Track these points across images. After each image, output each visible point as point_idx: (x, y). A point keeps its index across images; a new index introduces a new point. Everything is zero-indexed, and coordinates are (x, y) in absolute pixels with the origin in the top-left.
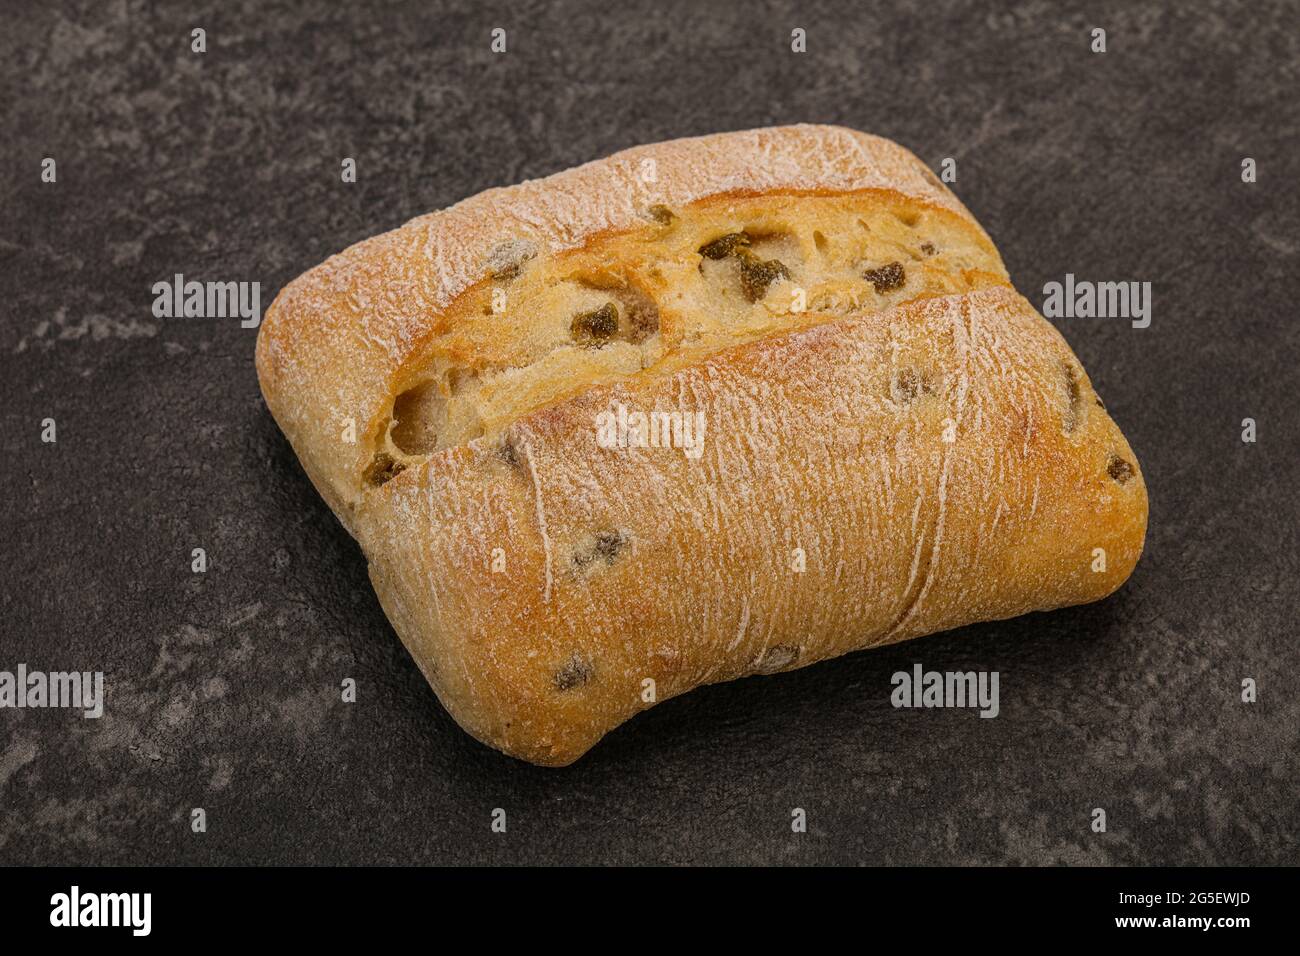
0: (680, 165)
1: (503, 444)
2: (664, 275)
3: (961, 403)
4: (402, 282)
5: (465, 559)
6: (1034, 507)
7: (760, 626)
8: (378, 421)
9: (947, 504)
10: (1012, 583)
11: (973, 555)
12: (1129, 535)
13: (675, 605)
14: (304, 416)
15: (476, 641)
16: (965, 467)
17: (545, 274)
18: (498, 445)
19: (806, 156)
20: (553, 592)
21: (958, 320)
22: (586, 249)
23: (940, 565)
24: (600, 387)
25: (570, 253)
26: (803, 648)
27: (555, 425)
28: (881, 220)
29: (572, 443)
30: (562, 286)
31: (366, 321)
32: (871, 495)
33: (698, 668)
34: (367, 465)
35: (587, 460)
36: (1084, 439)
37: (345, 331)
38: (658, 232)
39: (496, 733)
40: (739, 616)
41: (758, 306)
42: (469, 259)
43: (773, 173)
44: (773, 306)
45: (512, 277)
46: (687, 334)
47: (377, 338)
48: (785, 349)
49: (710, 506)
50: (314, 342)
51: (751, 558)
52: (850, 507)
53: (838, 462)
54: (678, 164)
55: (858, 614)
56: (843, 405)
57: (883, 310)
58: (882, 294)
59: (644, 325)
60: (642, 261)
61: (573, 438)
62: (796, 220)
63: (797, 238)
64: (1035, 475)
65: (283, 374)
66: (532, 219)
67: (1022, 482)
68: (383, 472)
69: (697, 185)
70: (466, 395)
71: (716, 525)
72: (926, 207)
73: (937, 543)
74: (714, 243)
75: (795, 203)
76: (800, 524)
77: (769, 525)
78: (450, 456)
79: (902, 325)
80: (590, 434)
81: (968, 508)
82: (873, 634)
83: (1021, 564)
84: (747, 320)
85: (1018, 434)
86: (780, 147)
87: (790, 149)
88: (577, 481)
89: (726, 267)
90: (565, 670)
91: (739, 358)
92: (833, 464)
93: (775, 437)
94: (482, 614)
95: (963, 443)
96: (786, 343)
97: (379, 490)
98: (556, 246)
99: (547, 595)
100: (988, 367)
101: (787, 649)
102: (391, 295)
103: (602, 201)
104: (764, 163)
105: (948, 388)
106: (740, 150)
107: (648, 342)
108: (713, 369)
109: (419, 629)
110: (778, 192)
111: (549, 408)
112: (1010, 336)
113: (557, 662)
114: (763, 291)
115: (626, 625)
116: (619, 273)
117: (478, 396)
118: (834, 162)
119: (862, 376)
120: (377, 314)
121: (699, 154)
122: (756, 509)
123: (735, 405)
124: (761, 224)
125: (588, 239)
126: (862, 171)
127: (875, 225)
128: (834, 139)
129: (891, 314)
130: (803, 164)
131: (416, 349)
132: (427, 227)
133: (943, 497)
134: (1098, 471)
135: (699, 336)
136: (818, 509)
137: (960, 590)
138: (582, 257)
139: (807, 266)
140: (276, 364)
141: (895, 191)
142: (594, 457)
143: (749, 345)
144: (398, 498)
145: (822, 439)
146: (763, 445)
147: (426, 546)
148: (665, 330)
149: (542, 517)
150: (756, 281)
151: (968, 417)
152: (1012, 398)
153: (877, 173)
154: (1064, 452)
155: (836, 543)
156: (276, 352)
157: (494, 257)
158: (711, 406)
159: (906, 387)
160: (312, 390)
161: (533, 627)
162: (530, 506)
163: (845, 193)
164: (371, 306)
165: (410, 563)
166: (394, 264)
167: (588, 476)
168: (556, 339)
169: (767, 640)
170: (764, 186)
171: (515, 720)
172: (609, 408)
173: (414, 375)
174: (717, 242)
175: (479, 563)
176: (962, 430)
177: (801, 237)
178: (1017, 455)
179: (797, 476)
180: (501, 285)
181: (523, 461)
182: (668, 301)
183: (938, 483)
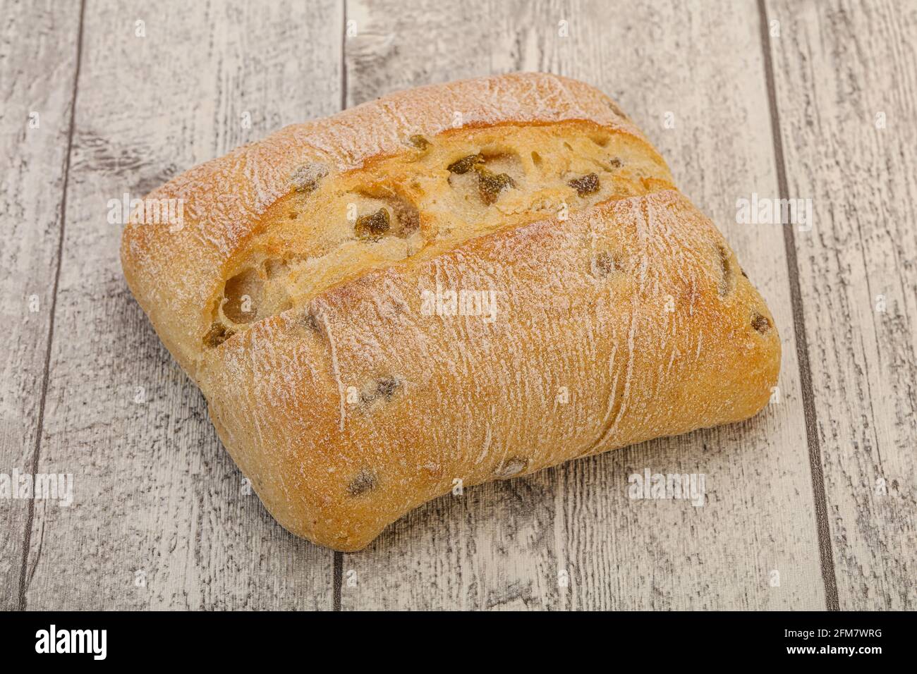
0: (432, 104)
1: (307, 314)
2: (422, 187)
3: (643, 276)
4: (228, 196)
5: (281, 400)
6: (698, 353)
7: (499, 445)
8: (213, 299)
9: (635, 351)
10: (683, 409)
11: (654, 389)
12: (768, 371)
13: (436, 430)
14: (158, 297)
15: (291, 461)
16: (648, 324)
17: (335, 188)
18: (303, 316)
19: (525, 95)
20: (346, 423)
21: (639, 215)
22: (364, 169)
23: (631, 397)
24: (377, 271)
25: (352, 172)
26: (531, 460)
27: (345, 299)
28: (581, 142)
29: (358, 313)
30: (347, 196)
31: (202, 225)
32: (579, 346)
33: (454, 476)
34: (206, 332)
35: (368, 325)
36: (734, 301)
37: (187, 233)
38: (417, 155)
39: (306, 529)
40: (484, 438)
41: (492, 208)
42: (278, 178)
43: (500, 109)
44: (503, 208)
45: (310, 191)
46: (440, 230)
47: (211, 238)
48: (513, 240)
49: (460, 357)
50: (164, 242)
51: (492, 394)
52: (564, 355)
53: (554, 322)
54: (431, 104)
55: (570, 435)
56: (556, 280)
57: (585, 208)
58: (583, 197)
59: (408, 224)
60: (406, 177)
61: (359, 308)
62: (519, 143)
63: (519, 157)
64: (698, 329)
65: (141, 265)
66: (323, 147)
67: (690, 334)
68: (218, 337)
69: (444, 119)
70: (278, 279)
71: (465, 371)
72: (613, 132)
73: (628, 380)
74: (459, 162)
75: (518, 131)
76: (527, 369)
77: (504, 370)
78: (268, 324)
79: (599, 220)
80: (371, 306)
81: (650, 354)
82: (582, 448)
83: (690, 394)
84: (484, 218)
85: (686, 299)
86: (504, 89)
87: (512, 90)
88: (362, 341)
89: (467, 179)
90: (356, 481)
91: (479, 246)
92: (550, 323)
93: (507, 305)
94: (293, 442)
95: (645, 306)
96: (514, 235)
97: (215, 350)
98: (342, 167)
99: (342, 425)
100: (662, 250)
101: (520, 461)
102: (220, 205)
103: (375, 132)
104: (493, 101)
105: (634, 266)
106: (476, 92)
107: (413, 236)
108: (460, 255)
109: (248, 453)
110: (504, 124)
111: (339, 287)
112: (678, 227)
113: (350, 475)
114: (495, 196)
115: (401, 446)
116: (389, 187)
117: (287, 279)
118: (545, 100)
119: (570, 258)
120: (210, 219)
121: (446, 96)
122: (495, 358)
123: (478, 281)
124: (492, 147)
125: (365, 161)
126: (566, 106)
127: (577, 146)
128: (545, 82)
129: (590, 211)
130: (523, 102)
131: (240, 246)
132: (246, 154)
133: (631, 347)
134: (745, 325)
135: (449, 231)
136: (540, 358)
137: (646, 415)
138: (361, 175)
139: (527, 178)
140: (135, 258)
141: (590, 120)
143: (486, 236)
144: (229, 355)
145: (541, 305)
146: (498, 311)
147: (251, 391)
148: (424, 228)
149: (336, 367)
150: (490, 189)
151: (649, 287)
152: (680, 273)
153: (577, 107)
154: (719, 311)
155: (554, 382)
156: (135, 249)
157: (296, 176)
158: (460, 283)
159: (603, 265)
160: (163, 277)
161: (332, 450)
162: (328, 360)
163: (554, 123)
164: (205, 214)
165: (240, 404)
166: (222, 183)
167: (370, 337)
168: (344, 236)
169: (504, 455)
170: (494, 119)
171: (320, 519)
172: (384, 285)
173: (239, 264)
174: (461, 161)
175: (290, 404)
176: (644, 296)
177: (522, 156)
178: (685, 314)
179: (524, 333)
180: (302, 196)
181: (322, 327)
182: (426, 206)
183: (628, 336)
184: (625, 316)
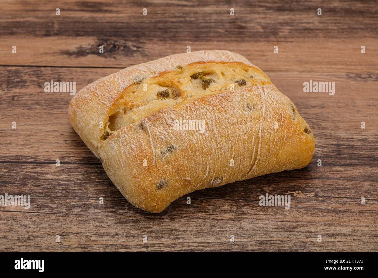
1: (140, 124)
2: (181, 82)
4: (109, 87)
5: (131, 155)
6: (285, 139)
7: (212, 171)
8: (105, 123)
9: (262, 137)
10: (280, 160)
11: (269, 152)
12: (310, 148)
13: (189, 165)
14: (83, 125)
15: (135, 177)
16: (266, 128)
17: (149, 83)
18: (138, 125)
19: (217, 55)
20: (155, 162)
21: (262, 91)
22: (160, 76)
23: (260, 155)
24: (166, 108)
25: (155, 77)
26: (224, 178)
27: (154, 118)
28: (238, 69)
29: (159, 123)
30: (153, 85)
31: (100, 97)
32: (241, 135)
33: (195, 184)
34: (102, 135)
35: (163, 127)
36: (297, 122)
37: (94, 101)
38: (179, 72)
39: (141, 203)
40: (206, 168)
41: (207, 89)
42: (128, 80)
43: (209, 58)
44: (211, 89)
45: (140, 84)
46: (188, 96)
47: (103, 102)
48: (216, 98)
49: (197, 138)
50: (85, 105)
51: (209, 152)
52: (235, 138)
53: (232, 126)
55: (238, 168)
56: (232, 112)
57: (241, 89)
58: (240, 86)
59: (176, 96)
60: (175, 79)
61: (159, 121)
62: (216, 69)
63: (216, 73)
64: (285, 130)
65: (77, 115)
66: (144, 70)
67: (282, 132)
68: (106, 136)
69: (188, 62)
70: (129, 114)
71: (199, 143)
72: (250, 67)
73: (259, 148)
74: (194, 75)
75: (215, 65)
76: (222, 143)
77: (214, 143)
78: (125, 128)
79: (247, 92)
80: (164, 120)
81: (267, 139)
82: (242, 175)
83: (282, 155)
84: (204, 93)
85: (280, 120)
86: (210, 53)
87: (213, 54)
88: (161, 132)
89: (197, 81)
90: (159, 183)
91: (203, 100)
92: (230, 127)
93: (214, 120)
94: (136, 169)
95: (265, 122)
96: (216, 96)
97: (105, 141)
98: (151, 76)
99: (154, 162)
100: (270, 103)
101: (220, 178)
102: (107, 91)
103: (163, 65)
104: (206, 56)
105: (260, 108)
106: (199, 54)
107: (178, 99)
108: (196, 103)
109: (118, 176)
110: (211, 62)
111: (152, 114)
112: (276, 96)
113: (157, 181)
114: (208, 86)
115: (176, 170)
116: (169, 82)
117: (132, 114)
118: (225, 56)
119: (237, 105)
120: (103, 95)
122: (210, 139)
124: (206, 70)
125: (160, 74)
126: (233, 58)
127: (237, 71)
128: (224, 52)
129: (244, 90)
130: (217, 57)
131: (114, 103)
133: (260, 136)
134: (302, 130)
135: (192, 96)
136: (227, 139)
137: (266, 162)
138: (159, 78)
139: (220, 80)
140: (75, 112)
141: (242, 62)
142: (165, 126)
143: (206, 97)
144: (111, 142)
145: (227, 120)
146: (211, 122)
147: (120, 153)
148: (183, 96)
149: (151, 142)
150: (206, 84)
151: (266, 115)
152: (278, 111)
153: (236, 59)
154: (292, 124)
155: (232, 148)
156: (74, 109)
157: (134, 79)
158: (197, 112)
159: (249, 107)
160: (85, 117)
161: (150, 171)
162: (148, 140)
163: (229, 63)
164: (101, 94)
165: (115, 158)
166: (107, 83)
167: (164, 131)
168: (153, 98)
169: (214, 175)
170: (207, 60)
171: (146, 198)
172: (169, 113)
173: (114, 110)
174: (195, 74)
175: (135, 156)
176: (264, 118)
177: (218, 73)
178: (280, 125)
179: (221, 130)
180: (137, 86)
181: (146, 128)
182: (183, 88)
183: (259, 132)
184: (258, 125)
